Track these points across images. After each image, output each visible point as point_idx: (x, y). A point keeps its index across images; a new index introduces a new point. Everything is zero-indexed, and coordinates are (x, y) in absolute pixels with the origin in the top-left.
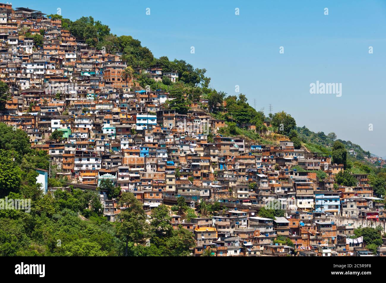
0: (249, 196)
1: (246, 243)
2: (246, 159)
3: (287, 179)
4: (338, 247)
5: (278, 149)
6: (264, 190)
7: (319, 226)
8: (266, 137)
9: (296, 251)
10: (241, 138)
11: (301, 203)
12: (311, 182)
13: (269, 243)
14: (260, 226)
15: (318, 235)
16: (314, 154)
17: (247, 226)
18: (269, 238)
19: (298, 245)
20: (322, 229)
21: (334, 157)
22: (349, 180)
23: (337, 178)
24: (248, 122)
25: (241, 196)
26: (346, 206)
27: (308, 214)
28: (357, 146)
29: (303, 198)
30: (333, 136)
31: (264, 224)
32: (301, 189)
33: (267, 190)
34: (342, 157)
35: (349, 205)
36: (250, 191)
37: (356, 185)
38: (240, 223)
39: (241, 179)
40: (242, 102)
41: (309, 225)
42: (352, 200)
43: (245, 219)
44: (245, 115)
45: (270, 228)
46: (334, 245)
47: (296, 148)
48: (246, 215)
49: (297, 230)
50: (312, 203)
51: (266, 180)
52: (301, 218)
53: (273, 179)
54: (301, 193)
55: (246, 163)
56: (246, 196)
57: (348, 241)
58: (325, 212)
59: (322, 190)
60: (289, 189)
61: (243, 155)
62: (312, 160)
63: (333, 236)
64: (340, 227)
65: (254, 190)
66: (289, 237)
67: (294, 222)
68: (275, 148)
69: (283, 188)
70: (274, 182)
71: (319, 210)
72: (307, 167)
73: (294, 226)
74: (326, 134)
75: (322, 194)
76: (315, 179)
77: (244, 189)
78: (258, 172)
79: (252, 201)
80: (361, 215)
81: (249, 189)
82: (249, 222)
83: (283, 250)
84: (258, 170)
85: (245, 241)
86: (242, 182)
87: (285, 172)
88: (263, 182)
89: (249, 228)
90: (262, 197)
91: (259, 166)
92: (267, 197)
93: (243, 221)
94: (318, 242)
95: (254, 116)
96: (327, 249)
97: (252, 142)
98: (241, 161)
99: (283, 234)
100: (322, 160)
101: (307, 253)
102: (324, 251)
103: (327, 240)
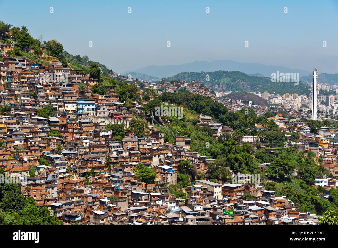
0: (30, 101)
1: (28, 135)
2: (27, 74)
3: (58, 89)
4: (94, 138)
5: (51, 67)
6: (41, 97)
7: (81, 123)
8: (42, 58)
9: (64, 141)
10: (23, 59)
11: (67, 107)
12: (75, 92)
13: (45, 135)
14: (38, 123)
15: (80, 129)
16: (76, 71)
17: (29, 123)
18: (44, 132)
19: (66, 137)
20: (83, 125)
21: (91, 74)
22: (102, 90)
23: (93, 89)
24: (29, 47)
25: (24, 101)
26: (100, 109)
27: (73, 114)
28: (103, 66)
29: (69, 103)
30: (86, 58)
31: (41, 122)
32: (67, 97)
33: (43, 97)
34: (97, 74)
35: (102, 108)
36: (30, 98)
37: (107, 94)
38: (23, 121)
39: (24, 89)
40: (24, 32)
41: (74, 122)
42: (104, 105)
43: (27, 118)
44: (26, 42)
45: (46, 125)
46: (92, 137)
47: (64, 67)
48: (28, 115)
49: (65, 126)
50: (76, 107)
51: (42, 90)
52: (68, 118)
53: (47, 89)
54: (68, 99)
55: (27, 77)
56: (27, 101)
57: (102, 134)
58: (85, 113)
59: (83, 97)
60: (59, 96)
61: (25, 71)
62: (75, 75)
63: (91, 130)
64: (96, 124)
65: (33, 97)
66: (59, 131)
67: (63, 120)
68: (49, 66)
69: (55, 96)
70: (48, 91)
71: (80, 112)
72: (72, 81)
73: (63, 123)
74: (82, 57)
75: (82, 100)
76: (78, 89)
77: (26, 96)
78: (36, 84)
79: (32, 105)
80: (110, 115)
81: (30, 96)
82: (30, 120)
83: (55, 141)
84: (36, 82)
85: (27, 134)
86: (24, 91)
87: (56, 84)
88: (40, 91)
89: (30, 124)
90: (40, 102)
91: (37, 79)
92: (43, 102)
93: (25, 119)
94: (80, 135)
95: (33, 43)
96: (86, 139)
97: (32, 62)
98: (24, 75)
99: (55, 129)
100: (82, 76)
101: (72, 142)
102: (85, 141)
103: (86, 133)
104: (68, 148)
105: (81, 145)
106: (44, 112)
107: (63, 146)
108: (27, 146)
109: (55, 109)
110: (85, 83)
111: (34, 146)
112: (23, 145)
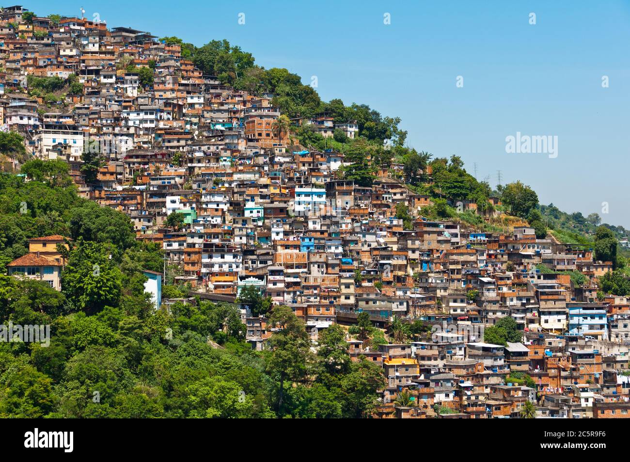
0: (468, 311)
1: (462, 382)
2: (462, 254)
3: (526, 284)
4: (605, 389)
5: (511, 239)
6: (489, 302)
7: (574, 357)
8: (494, 221)
9: (539, 394)
10: (454, 223)
11: (546, 321)
12: (562, 289)
13: (498, 382)
14: (484, 357)
15: (574, 369)
16: (566, 245)
17: (465, 357)
18: (497, 375)
19: (542, 386)
20: (579, 361)
21: (597, 251)
22: (620, 286)
23: (602, 283)
24: (465, 198)
25: (455, 310)
26: (616, 326)
27: (558, 338)
29: (550, 313)
30: (596, 218)
31: (490, 354)
32: (546, 300)
33: (495, 302)
34: (610, 251)
35: (621, 324)
36: (468, 303)
38: (453, 352)
39: (454, 285)
40: (456, 168)
41: (559, 354)
42: (626, 317)
43: (461, 346)
44: (460, 187)
45: (500, 359)
46: (599, 386)
47: (538, 237)
48: (462, 339)
49: (541, 363)
50: (564, 322)
52: (547, 345)
53: (504, 285)
54: (546, 306)
55: (462, 260)
56: (462, 310)
57: (621, 379)
58: (585, 335)
59: (580, 301)
60: (528, 300)
61: (457, 248)
62: (563, 256)
63: (597, 372)
64: (608, 358)
65: (475, 301)
66: (528, 374)
67: (536, 350)
68: (506, 237)
69: (519, 298)
70: (505, 289)
71: (574, 332)
72: (555, 266)
73: (537, 357)
74: (585, 216)
75: (579, 308)
76: (568, 285)
77: (459, 300)
78: (480, 274)
79: (471, 318)
81: (468, 299)
82: (468, 350)
83: (520, 394)
84: (480, 271)
85: (461, 379)
86: (456, 290)
87: (521, 274)
88: (488, 290)
89: (467, 359)
90: (487, 312)
91: (482, 265)
92: (494, 312)
93: (458, 349)
94: (573, 381)
95: (475, 189)
96: (587, 391)
97: (472, 229)
98: (455, 257)
99: (519, 368)
100: (578, 256)
101: (556, 397)
102: (584, 395)
103: (587, 378)
104: (548, 409)
105: (576, 403)
106: (496, 332)
107: (538, 405)
108: (461, 405)
109: (521, 326)
110: (584, 270)
111: (475, 404)
112: (453, 401)
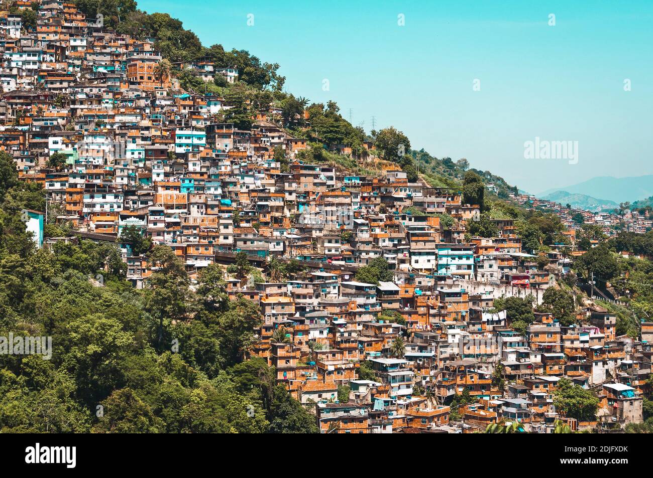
0: (342, 251)
1: (336, 319)
2: (337, 196)
3: (398, 226)
4: (471, 326)
5: (384, 183)
6: (363, 242)
7: (443, 295)
8: (367, 165)
9: (409, 331)
10: (330, 166)
11: (417, 262)
13: (370, 320)
14: (357, 295)
15: (442, 308)
16: (436, 189)
17: (339, 295)
18: (369, 313)
19: (412, 323)
20: (447, 299)
21: (465, 195)
22: (487, 229)
23: (469, 225)
24: (340, 142)
25: (330, 251)
26: (482, 267)
27: (427, 277)
28: (499, 179)
29: (420, 254)
30: (465, 164)
31: (363, 292)
32: (416, 241)
33: (368, 243)
34: (478, 195)
35: (486, 264)
36: (342, 244)
37: (498, 236)
38: (328, 290)
39: (329, 226)
40: (332, 113)
41: (429, 293)
42: (491, 258)
43: (335, 285)
44: (336, 132)
45: (372, 298)
46: (465, 323)
47: (410, 181)
48: (336, 279)
49: (411, 301)
50: (433, 262)
51: (367, 228)
52: (417, 284)
53: (377, 227)
54: (417, 247)
55: (337, 202)
56: (336, 251)
57: (485, 317)
58: (453, 275)
59: (448, 242)
60: (400, 241)
61: (333, 190)
62: (433, 199)
63: (464, 309)
64: (474, 296)
65: (348, 241)
66: (399, 312)
67: (407, 289)
68: (380, 180)
69: (391, 239)
70: (378, 231)
71: (442, 272)
72: (426, 209)
73: (407, 296)
74: (455, 161)
75: (447, 249)
76: (438, 227)
77: (333, 241)
79: (345, 258)
80: (504, 279)
81: (342, 240)
82: (341, 288)
83: (391, 330)
84: (354, 212)
85: (335, 317)
86: (331, 231)
87: (393, 216)
88: (362, 231)
89: (341, 297)
90: (361, 252)
91: (356, 207)
92: (367, 252)
93: (332, 287)
94: (441, 318)
95: (350, 134)
96: (454, 328)
97: (346, 172)
98: (330, 199)
99: (390, 306)
100: (448, 199)
101: (425, 334)
102: (451, 331)
103: (454, 315)
104: (417, 345)
105: (443, 340)
106: (369, 272)
107: (408, 341)
108: (334, 341)
109: (392, 266)
110: (452, 213)
111: (348, 341)
112: (327, 338)
